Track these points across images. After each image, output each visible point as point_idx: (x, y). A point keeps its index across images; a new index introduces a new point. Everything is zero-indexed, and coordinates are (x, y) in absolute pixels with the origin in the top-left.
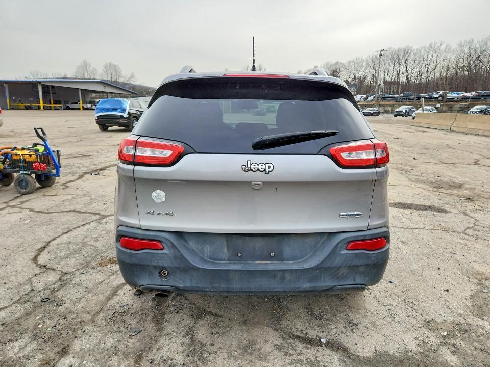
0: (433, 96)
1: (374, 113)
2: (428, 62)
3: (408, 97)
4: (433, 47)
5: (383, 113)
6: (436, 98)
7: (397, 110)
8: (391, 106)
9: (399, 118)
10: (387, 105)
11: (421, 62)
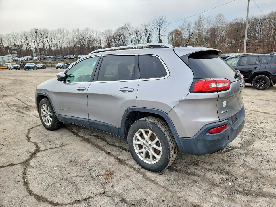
0: (71, 57)
1: (42, 67)
2: (59, 39)
3: (58, 58)
4: (60, 30)
5: (47, 67)
6: (73, 58)
7: (57, 65)
8: (50, 63)
9: (59, 69)
10: (47, 62)
11: (55, 39)
